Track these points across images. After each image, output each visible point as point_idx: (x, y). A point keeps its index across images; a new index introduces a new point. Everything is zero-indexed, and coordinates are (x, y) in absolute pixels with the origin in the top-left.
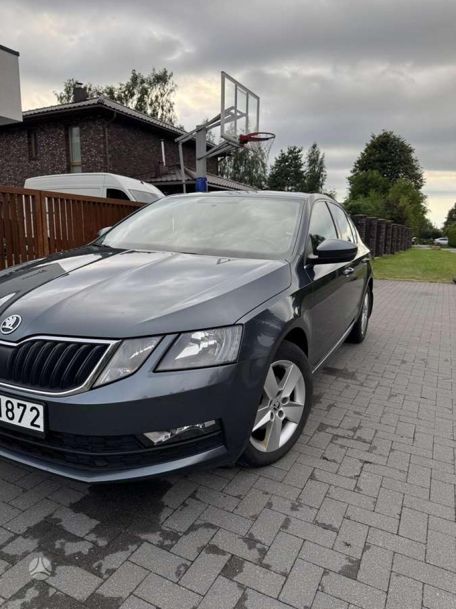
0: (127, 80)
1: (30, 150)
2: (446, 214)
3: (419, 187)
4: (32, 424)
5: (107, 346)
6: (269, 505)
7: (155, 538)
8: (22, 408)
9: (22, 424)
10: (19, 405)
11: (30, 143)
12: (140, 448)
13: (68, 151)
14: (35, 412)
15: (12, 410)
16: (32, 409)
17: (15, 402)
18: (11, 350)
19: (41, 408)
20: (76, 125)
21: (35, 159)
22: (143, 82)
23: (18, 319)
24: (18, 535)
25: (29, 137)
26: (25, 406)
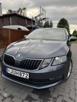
0: (18, 9)
1: (2, 21)
2: (73, 32)
3: (69, 27)
4: (26, 77)
5: (41, 60)
6: (70, 90)
7: (52, 99)
8: (23, 74)
9: (23, 77)
10: (23, 73)
11: (2, 20)
12: (49, 81)
13: (9, 21)
14: (27, 75)
15: (21, 74)
16: (26, 74)
17: (22, 72)
18: (20, 62)
19: (28, 74)
20: (11, 17)
21: (4, 23)
22: (21, 9)
23: (21, 55)
24: (24, 100)
25: (2, 19)
26: (24, 74)
